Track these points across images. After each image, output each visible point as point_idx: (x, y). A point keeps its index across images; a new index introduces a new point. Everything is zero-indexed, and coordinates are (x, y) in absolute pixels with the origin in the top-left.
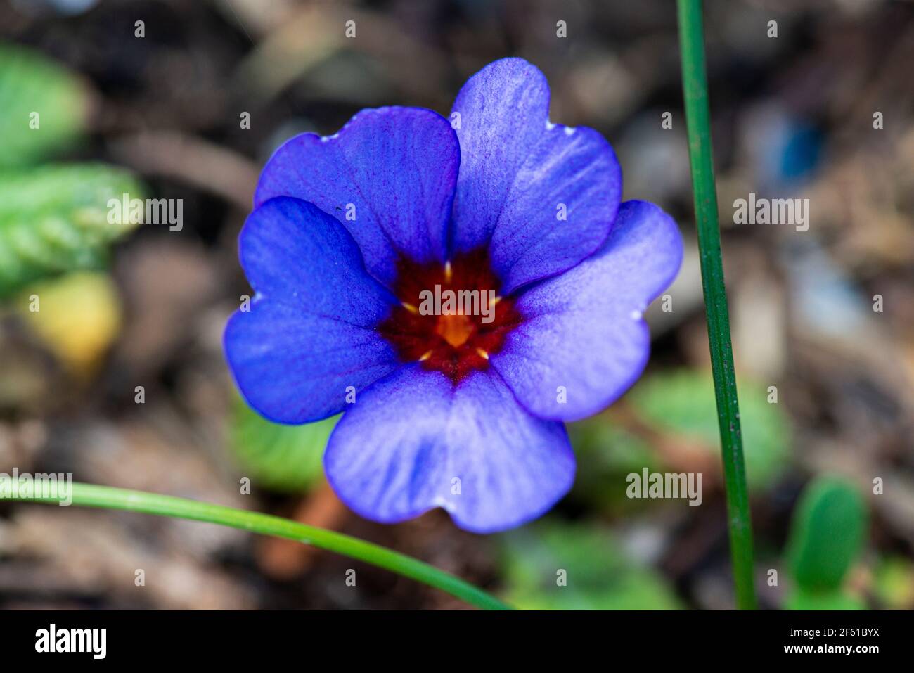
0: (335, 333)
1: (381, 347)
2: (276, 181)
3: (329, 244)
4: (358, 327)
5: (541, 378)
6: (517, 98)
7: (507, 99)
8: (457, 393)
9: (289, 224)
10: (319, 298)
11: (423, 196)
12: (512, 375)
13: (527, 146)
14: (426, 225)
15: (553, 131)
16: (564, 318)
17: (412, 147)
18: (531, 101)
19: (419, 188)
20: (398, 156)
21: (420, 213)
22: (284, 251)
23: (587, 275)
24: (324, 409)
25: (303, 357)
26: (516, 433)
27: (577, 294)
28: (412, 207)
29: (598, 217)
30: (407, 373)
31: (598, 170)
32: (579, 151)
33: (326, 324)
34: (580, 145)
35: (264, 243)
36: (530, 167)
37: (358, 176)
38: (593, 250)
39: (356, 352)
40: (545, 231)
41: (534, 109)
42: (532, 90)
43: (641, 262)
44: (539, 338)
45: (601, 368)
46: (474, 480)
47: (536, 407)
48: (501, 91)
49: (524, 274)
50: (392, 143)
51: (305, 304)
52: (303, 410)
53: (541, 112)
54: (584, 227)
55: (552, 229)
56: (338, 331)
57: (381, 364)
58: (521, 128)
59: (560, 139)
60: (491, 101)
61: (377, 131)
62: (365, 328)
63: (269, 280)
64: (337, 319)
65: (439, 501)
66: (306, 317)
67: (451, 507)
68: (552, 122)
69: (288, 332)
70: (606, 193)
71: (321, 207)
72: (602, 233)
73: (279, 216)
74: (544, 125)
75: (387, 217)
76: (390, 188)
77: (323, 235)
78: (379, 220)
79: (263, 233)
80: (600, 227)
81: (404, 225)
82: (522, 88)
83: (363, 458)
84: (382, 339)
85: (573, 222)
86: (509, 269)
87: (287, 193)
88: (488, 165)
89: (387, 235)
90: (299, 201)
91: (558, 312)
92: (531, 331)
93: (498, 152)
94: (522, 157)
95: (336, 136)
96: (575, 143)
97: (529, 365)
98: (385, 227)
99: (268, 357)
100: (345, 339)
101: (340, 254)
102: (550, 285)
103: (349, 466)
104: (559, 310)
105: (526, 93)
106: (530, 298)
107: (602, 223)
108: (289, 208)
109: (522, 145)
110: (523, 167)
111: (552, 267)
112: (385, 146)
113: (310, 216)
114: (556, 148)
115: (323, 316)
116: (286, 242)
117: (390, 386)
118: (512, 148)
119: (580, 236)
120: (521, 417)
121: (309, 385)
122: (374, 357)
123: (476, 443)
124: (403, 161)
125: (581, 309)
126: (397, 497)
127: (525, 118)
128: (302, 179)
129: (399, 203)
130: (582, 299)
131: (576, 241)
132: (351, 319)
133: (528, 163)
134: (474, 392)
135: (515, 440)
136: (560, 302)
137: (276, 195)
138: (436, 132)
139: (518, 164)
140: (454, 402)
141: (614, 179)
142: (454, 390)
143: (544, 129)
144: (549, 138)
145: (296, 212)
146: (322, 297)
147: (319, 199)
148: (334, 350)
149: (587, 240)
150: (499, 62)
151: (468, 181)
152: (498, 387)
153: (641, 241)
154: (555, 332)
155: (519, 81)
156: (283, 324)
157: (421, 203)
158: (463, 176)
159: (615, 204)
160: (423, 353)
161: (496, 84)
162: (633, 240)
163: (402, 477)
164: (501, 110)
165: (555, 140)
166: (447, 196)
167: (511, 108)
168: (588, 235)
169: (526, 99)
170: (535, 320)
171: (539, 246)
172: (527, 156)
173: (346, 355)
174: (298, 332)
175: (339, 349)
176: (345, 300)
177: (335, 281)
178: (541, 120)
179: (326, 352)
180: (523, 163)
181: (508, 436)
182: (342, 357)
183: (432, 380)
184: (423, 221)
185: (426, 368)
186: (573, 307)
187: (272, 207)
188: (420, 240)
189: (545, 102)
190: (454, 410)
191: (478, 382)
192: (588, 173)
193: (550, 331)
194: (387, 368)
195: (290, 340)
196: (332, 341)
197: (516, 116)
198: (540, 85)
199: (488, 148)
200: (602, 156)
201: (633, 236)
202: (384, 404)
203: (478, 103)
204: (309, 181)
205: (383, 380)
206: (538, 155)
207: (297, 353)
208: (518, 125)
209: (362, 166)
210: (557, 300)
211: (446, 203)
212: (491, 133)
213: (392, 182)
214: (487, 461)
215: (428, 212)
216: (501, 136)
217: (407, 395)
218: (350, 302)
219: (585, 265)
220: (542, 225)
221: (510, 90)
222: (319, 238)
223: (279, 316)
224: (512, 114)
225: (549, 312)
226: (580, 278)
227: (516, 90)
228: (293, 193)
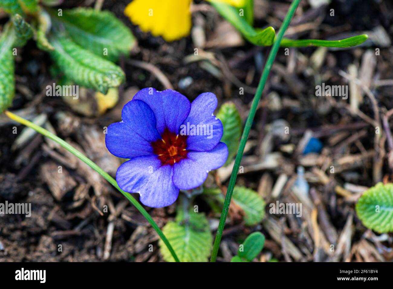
0: (138, 139)
1: (149, 147)
2: (141, 96)
3: (148, 117)
4: (146, 140)
5: (181, 175)
6: (209, 104)
7: (207, 103)
8: (160, 168)
9: (139, 108)
10: (138, 129)
11: (178, 116)
12: (176, 170)
13: (206, 117)
14: (176, 123)
15: (213, 117)
16: (193, 163)
17: (180, 103)
18: (212, 107)
19: (177, 114)
20: (175, 104)
21: (175, 120)
22: (134, 114)
23: (204, 155)
24: (127, 156)
25: (126, 141)
26: (167, 185)
27: (199, 159)
28: (174, 118)
29: (213, 143)
30: (153, 157)
31: (218, 132)
32: (216, 124)
33: (137, 136)
34: (217, 123)
35: (130, 110)
36: (204, 122)
37: (163, 104)
38: (208, 150)
39: (142, 146)
40: (200, 140)
41: (211, 109)
42: (213, 104)
43: (217, 159)
44: (186, 165)
45: (192, 180)
46: (150, 191)
47: (175, 181)
48: (207, 100)
49: (192, 147)
50: (175, 100)
51: (134, 129)
52: (121, 154)
53: (213, 111)
54: (209, 144)
55: (202, 140)
56: (139, 139)
57: (148, 151)
58: (206, 112)
59: (213, 119)
60: (204, 101)
61: (172, 95)
62: (148, 141)
63: (127, 118)
64: (141, 136)
65: (139, 192)
66: (132, 132)
67: (141, 195)
68: (213, 114)
69: (125, 134)
70: (217, 138)
71: (151, 107)
72: (212, 147)
73: (138, 105)
74: (212, 114)
75: (166, 117)
76: (170, 110)
77: (147, 114)
78: (164, 117)
79: (131, 107)
80: (212, 146)
81: (170, 121)
82: (211, 102)
83: (127, 173)
84: (150, 146)
85: (207, 141)
86: (190, 144)
87: (143, 100)
88: (195, 117)
89: (165, 121)
90: (145, 103)
91: (193, 161)
92: (185, 162)
93: (199, 115)
94: (203, 119)
95: (161, 92)
96: (216, 122)
97: (180, 170)
98: (165, 119)
99: (117, 137)
100: (140, 142)
101: (150, 120)
102: (196, 153)
103: (122, 173)
104: (194, 160)
105: (211, 104)
106: (190, 154)
107: (213, 145)
108: (141, 103)
109: (204, 116)
110: (202, 122)
111: (199, 149)
112: (173, 99)
113: (146, 108)
114: (211, 121)
115: (137, 134)
116: (136, 112)
117: (146, 158)
118: (202, 116)
119: (207, 145)
120: (171, 182)
121: (125, 149)
122: (146, 149)
123: (155, 183)
124: (176, 105)
125: (198, 163)
126: (129, 186)
127: (208, 110)
128: (148, 98)
129: (171, 115)
130: (199, 160)
131: (206, 146)
132: (144, 137)
133: (204, 121)
134: (164, 170)
135: (165, 187)
136: (195, 159)
137: (139, 99)
138: (187, 102)
139: (201, 120)
140: (158, 170)
141: (220, 136)
142: (160, 167)
143: (211, 115)
144: (211, 118)
145: (143, 106)
146: (139, 129)
147: (151, 105)
148: (136, 143)
149: (208, 147)
150: (210, 93)
151: (190, 118)
152: (171, 171)
153: (220, 153)
154: (189, 165)
155: (212, 100)
156: (125, 131)
157: (177, 118)
158: (189, 116)
159: (218, 142)
160: (160, 154)
161: (206, 98)
162: (219, 153)
163: (133, 182)
164: (204, 105)
165: (212, 119)
166: (184, 119)
167: (206, 106)
168: (209, 146)
169: (211, 106)
170: (188, 160)
171: (198, 142)
172: (204, 119)
173: (138, 146)
174: (128, 135)
175: (137, 143)
176: (145, 132)
177: (145, 126)
178: (211, 112)
179: (133, 143)
180: (203, 120)
181: (164, 185)
182: (137, 145)
183: (157, 162)
184: (175, 122)
185: (158, 158)
186: (197, 161)
187: (137, 102)
188: (173, 126)
189: (214, 109)
190: (156, 172)
191: (167, 168)
192: (216, 131)
193: (189, 164)
194: (149, 153)
195: (125, 136)
196: (136, 141)
197: (206, 108)
198: (216, 104)
199: (197, 113)
200: (220, 129)
201: (219, 152)
202: (141, 162)
203: (201, 100)
204: (150, 99)
205: (145, 156)
206: (207, 121)
207: (125, 140)
208: (206, 111)
209: (165, 102)
210: (195, 158)
211: (183, 120)
212: (200, 109)
213: (171, 109)
214: (155, 188)
215: (178, 120)
216: (201, 111)
217: (148, 163)
218: (146, 133)
219: (205, 153)
220: (200, 138)
221: (208, 101)
222: (146, 114)
223: (125, 129)
224: (206, 107)
225: (192, 159)
226: (202, 155)
227: (210, 102)
228: (145, 100)
